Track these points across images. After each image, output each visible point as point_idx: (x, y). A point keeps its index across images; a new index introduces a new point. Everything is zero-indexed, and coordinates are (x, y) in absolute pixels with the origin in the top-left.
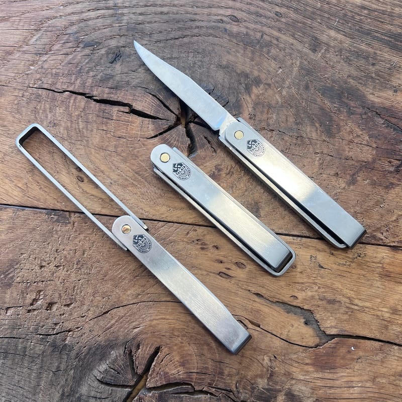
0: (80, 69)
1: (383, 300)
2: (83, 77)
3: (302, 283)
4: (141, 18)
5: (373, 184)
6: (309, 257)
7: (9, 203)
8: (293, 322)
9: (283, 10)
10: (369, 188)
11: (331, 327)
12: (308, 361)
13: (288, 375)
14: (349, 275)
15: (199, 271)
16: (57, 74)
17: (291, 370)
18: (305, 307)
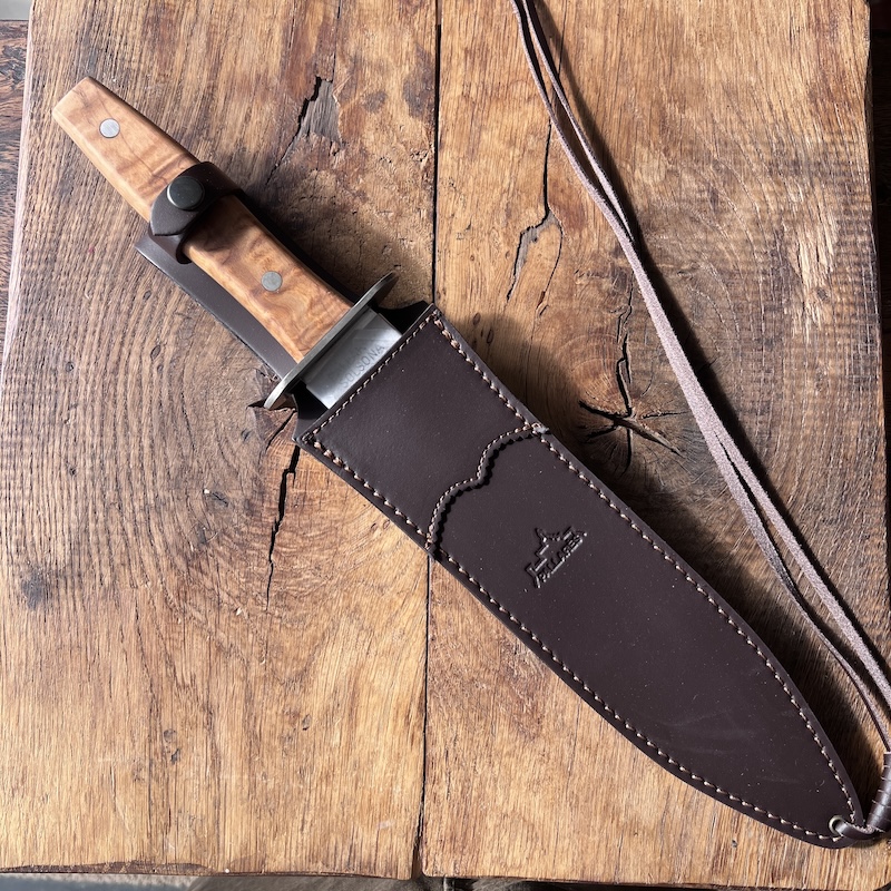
0: (238, 544)
1: (500, 156)
2: (249, 539)
3: (490, 247)
4: (160, 473)
5: (363, 172)
6: (459, 241)
7: (425, 612)
8: (536, 254)
9: (141, 291)
10: (368, 177)
11: (536, 211)
12: (577, 237)
13: (595, 256)
14: (476, 196)
16: (248, 576)
17: (589, 253)
18: (518, 242)
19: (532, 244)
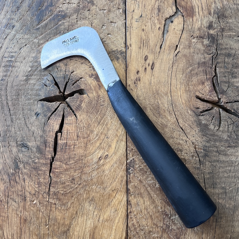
0: (34, 169)
3: (151, 25)
6: (137, 22)
8: (172, 29)
11: (172, 9)
14: (144, 2)
15: (152, 80)
16: (39, 184)
17: (197, 28)
18: (164, 23)
19: (171, 24)
